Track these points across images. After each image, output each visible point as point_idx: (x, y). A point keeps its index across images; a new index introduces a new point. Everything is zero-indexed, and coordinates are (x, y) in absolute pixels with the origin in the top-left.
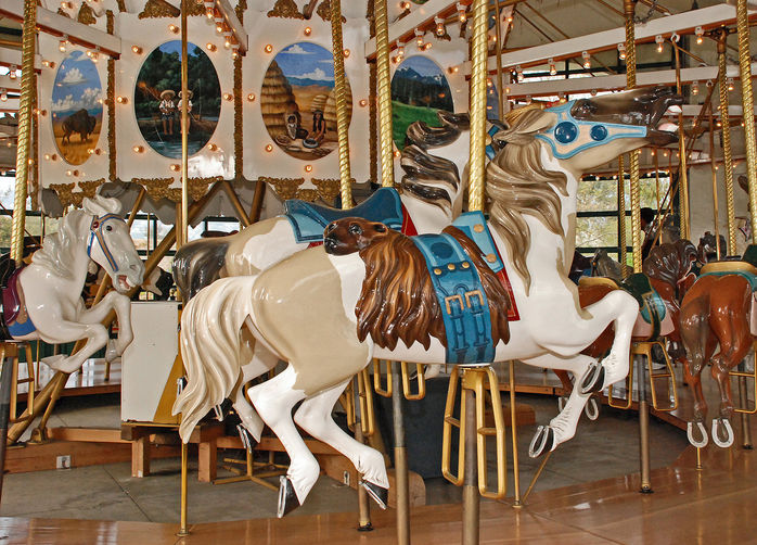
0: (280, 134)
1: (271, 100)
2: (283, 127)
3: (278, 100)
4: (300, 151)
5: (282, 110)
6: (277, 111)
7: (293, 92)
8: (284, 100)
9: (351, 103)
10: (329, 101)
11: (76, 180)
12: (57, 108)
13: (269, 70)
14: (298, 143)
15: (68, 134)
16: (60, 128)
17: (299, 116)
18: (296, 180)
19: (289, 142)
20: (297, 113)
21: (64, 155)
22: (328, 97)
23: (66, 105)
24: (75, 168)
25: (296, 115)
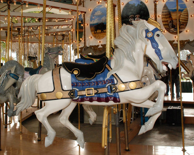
0: (167, 27)
1: (164, 16)
2: (168, 25)
3: (166, 17)
4: (173, 32)
5: (168, 19)
6: (166, 20)
7: (171, 14)
8: (168, 16)
9: (188, 16)
10: (181, 16)
11: (100, 44)
12: (92, 23)
13: (164, 7)
14: (172, 29)
15: (96, 30)
16: (93, 28)
17: (173, 21)
18: (172, 41)
19: (170, 29)
20: (172, 20)
21: (95, 37)
22: (181, 15)
23: (96, 22)
24: (100, 40)
25: (172, 21)
